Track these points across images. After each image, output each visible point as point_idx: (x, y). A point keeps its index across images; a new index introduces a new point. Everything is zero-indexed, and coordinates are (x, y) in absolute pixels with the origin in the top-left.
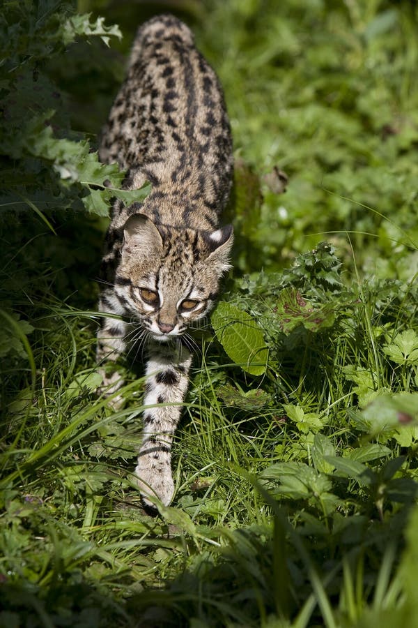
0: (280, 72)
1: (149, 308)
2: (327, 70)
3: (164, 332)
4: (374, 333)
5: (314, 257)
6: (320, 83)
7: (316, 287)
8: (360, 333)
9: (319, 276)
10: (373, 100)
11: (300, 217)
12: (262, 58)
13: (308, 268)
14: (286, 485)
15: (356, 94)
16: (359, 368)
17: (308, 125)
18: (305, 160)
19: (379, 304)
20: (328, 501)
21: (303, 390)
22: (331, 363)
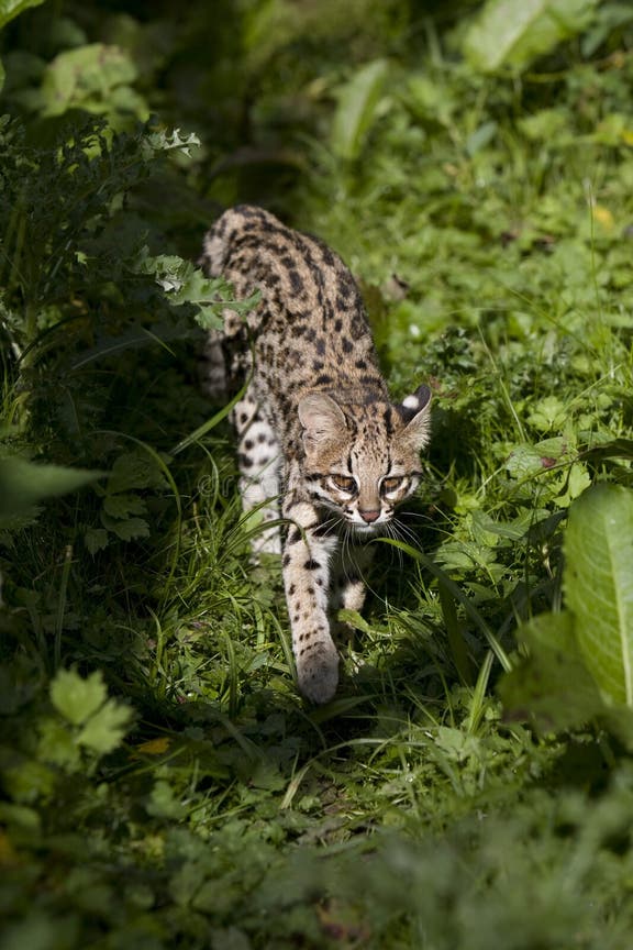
0: (392, 206)
1: (345, 496)
2: (437, 193)
3: (369, 521)
4: (516, 409)
5: (444, 343)
6: (434, 207)
7: (451, 374)
8: (503, 413)
9: (452, 362)
10: (489, 212)
11: (432, 331)
12: (373, 196)
13: (440, 356)
14: (450, 562)
15: (468, 208)
16: (508, 444)
17: (428, 247)
18: (430, 282)
19: (516, 379)
20: (495, 571)
21: (456, 479)
22: (479, 445)
